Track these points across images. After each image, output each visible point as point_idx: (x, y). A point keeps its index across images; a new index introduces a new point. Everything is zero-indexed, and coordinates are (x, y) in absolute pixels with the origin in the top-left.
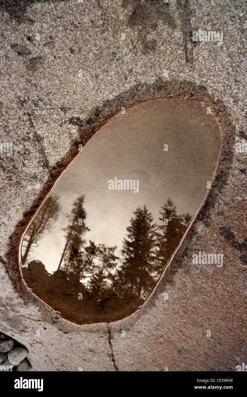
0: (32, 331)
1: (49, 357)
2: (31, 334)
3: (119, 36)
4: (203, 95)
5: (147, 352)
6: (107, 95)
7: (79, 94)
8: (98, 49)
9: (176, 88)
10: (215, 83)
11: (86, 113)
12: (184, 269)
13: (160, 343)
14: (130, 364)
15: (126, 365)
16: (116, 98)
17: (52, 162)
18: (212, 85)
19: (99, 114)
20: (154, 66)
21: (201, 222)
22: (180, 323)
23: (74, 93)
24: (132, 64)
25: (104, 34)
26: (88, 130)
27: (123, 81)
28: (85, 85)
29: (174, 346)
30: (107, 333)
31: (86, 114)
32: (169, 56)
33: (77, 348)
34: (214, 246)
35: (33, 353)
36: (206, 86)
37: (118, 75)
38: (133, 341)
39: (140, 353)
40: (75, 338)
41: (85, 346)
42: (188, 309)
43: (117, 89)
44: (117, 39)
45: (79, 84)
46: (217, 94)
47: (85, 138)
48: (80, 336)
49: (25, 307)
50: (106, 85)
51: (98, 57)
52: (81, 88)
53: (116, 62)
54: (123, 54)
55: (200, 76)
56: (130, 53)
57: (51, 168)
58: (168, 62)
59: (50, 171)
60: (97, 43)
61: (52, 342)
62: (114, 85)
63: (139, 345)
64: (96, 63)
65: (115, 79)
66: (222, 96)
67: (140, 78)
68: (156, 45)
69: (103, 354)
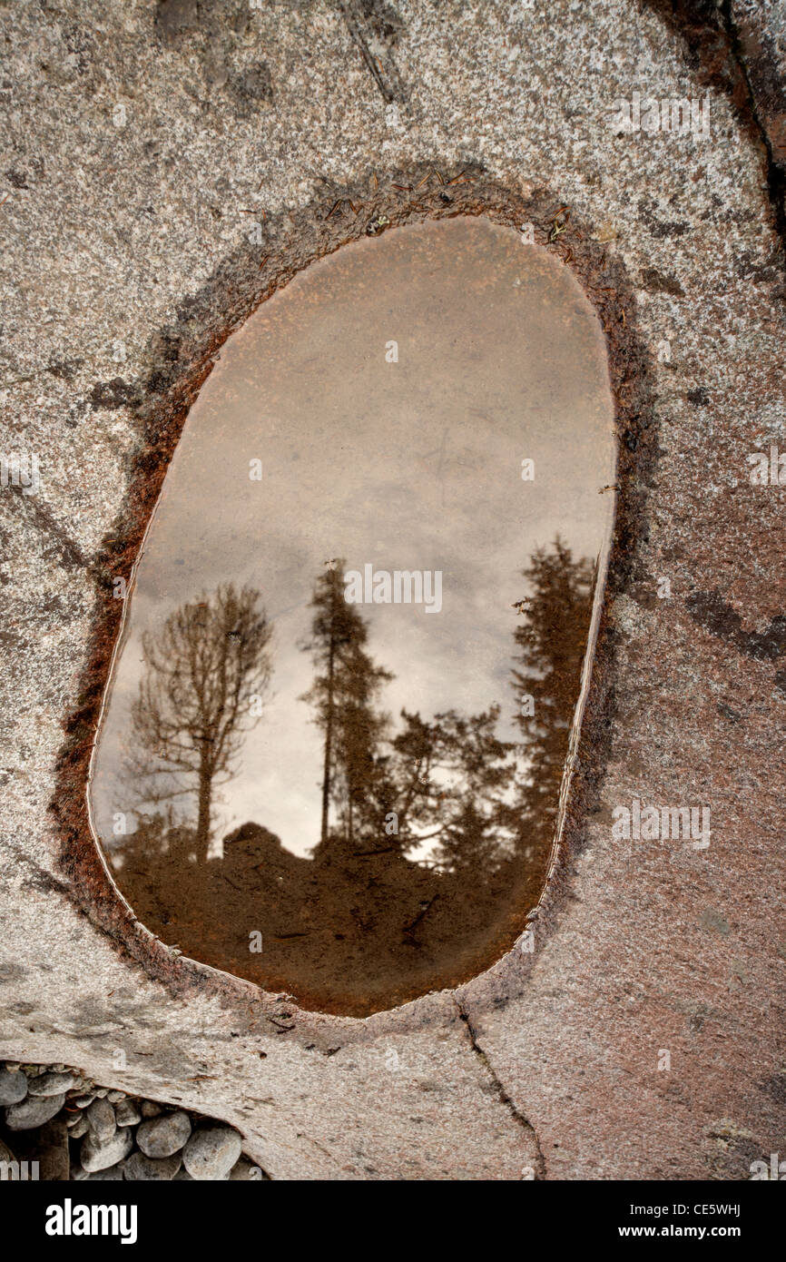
0: (226, 1072)
1: (308, 1139)
2: (227, 1080)
3: (144, 86)
4: (483, 190)
5: (599, 1049)
6: (178, 283)
7: (89, 310)
8: (94, 148)
9: (386, 194)
10: (504, 140)
11: (135, 361)
12: (624, 760)
13: (632, 1012)
14: (561, 1099)
15: (551, 1106)
16: (210, 284)
17: (89, 541)
18: (497, 150)
19: (176, 352)
20: (289, 149)
21: (625, 595)
22: (670, 933)
23: (74, 311)
24: (217, 163)
25: (95, 96)
26: (164, 410)
27: (213, 223)
28: (96, 274)
29: (674, 1010)
30: (459, 1021)
31: (137, 364)
32: (325, 99)
33: (382, 1091)
34: (689, 662)
35: (258, 1138)
36: (479, 159)
37: (190, 211)
38: (548, 1027)
39: (581, 1058)
40: (364, 1062)
41: (404, 1079)
42: (678, 882)
43: (202, 254)
44: (140, 97)
45: (79, 278)
46: (526, 175)
47: (163, 439)
48: (377, 1052)
49: (176, 1006)
50: (164, 252)
51: (102, 173)
52: (90, 288)
53: (167, 172)
54: (179, 140)
55: (447, 134)
56: (199, 128)
57: (92, 563)
58: (328, 120)
59: (94, 571)
60: (83, 129)
61: (301, 1091)
62: (189, 244)
63: (569, 1032)
64: (104, 196)
65: (184, 224)
66: (544, 173)
67: (261, 199)
68: (270, 79)
69: (467, 1088)
